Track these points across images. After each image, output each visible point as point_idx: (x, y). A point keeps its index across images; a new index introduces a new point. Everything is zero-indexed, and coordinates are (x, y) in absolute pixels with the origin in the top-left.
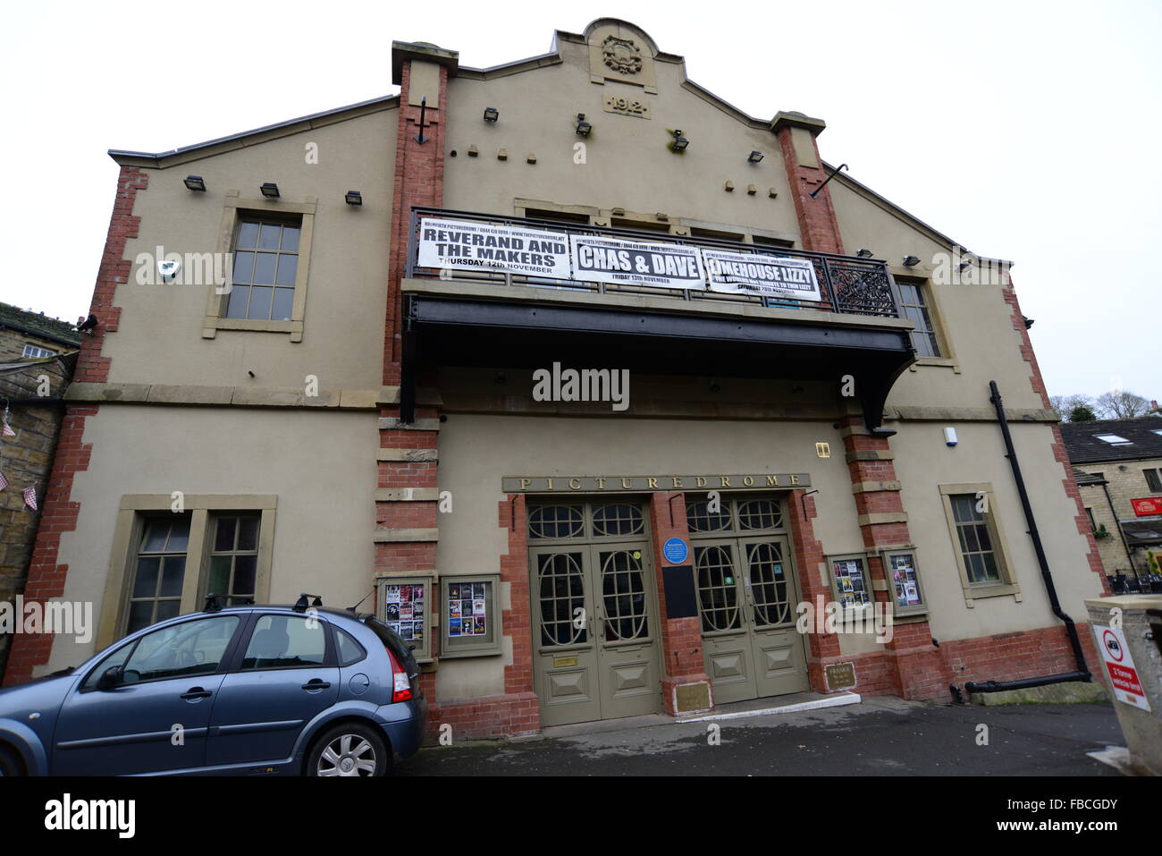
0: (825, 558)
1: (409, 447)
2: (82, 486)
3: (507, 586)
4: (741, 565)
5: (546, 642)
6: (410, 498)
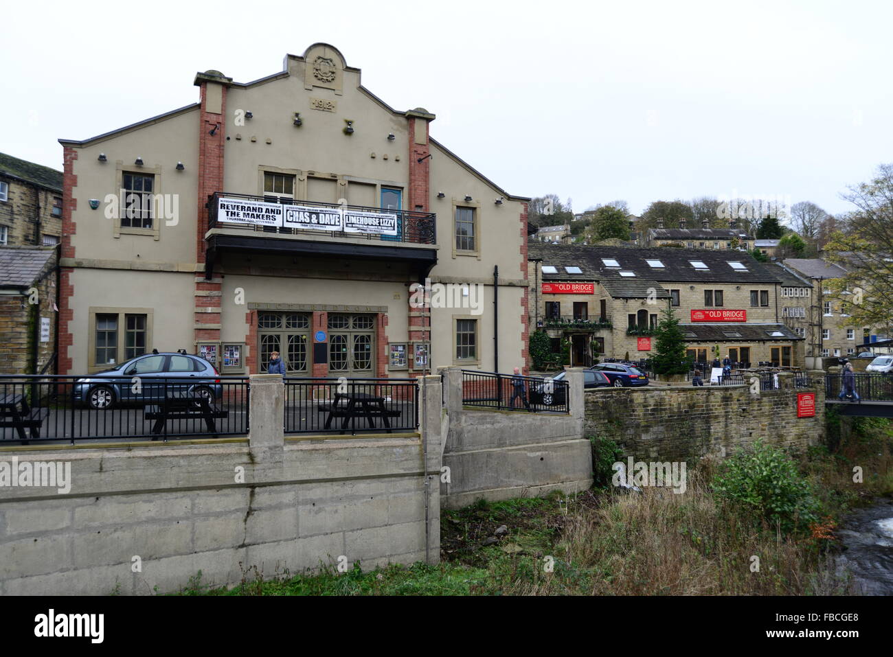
0: (388, 343)
1: (209, 290)
2: (72, 302)
3: (248, 347)
6: (210, 311)
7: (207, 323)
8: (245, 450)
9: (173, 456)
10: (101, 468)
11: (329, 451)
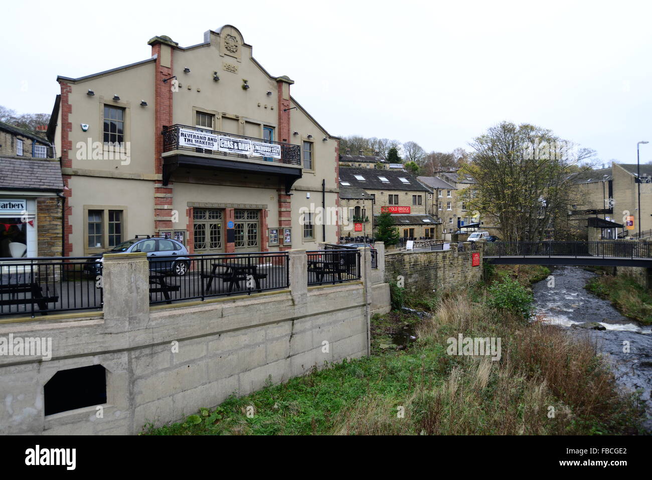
1: (165, 193)
2: (71, 201)
4: (246, 229)
5: (195, 248)
6: (166, 208)
7: (163, 216)
8: (290, 297)
9: (257, 304)
10: (222, 315)
11: (327, 295)
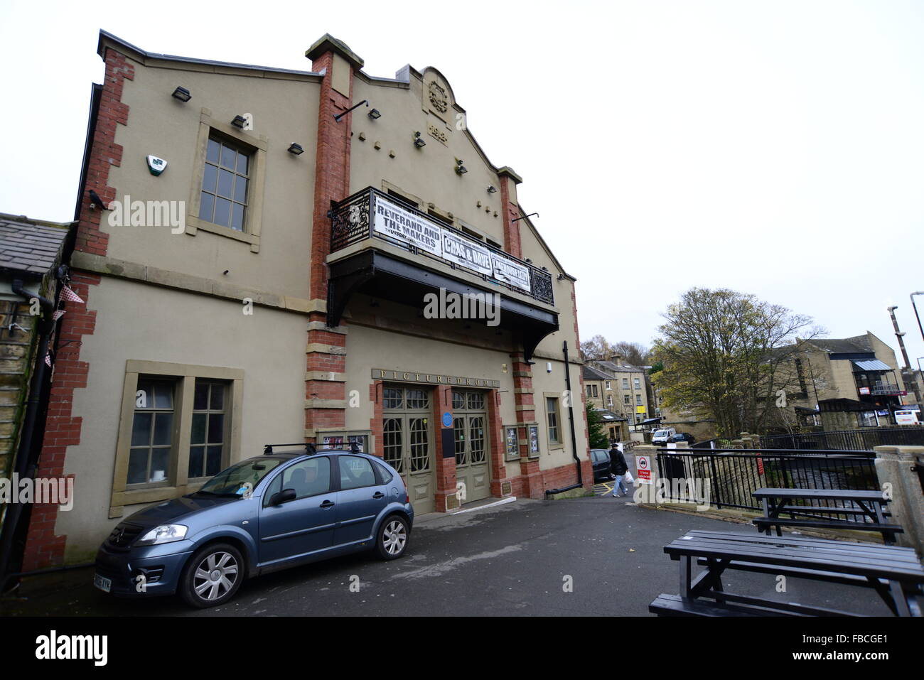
0: (503, 427)
1: (331, 343)
2: (88, 348)
3: (374, 438)
4: (467, 428)
6: (332, 379)
7: (327, 398)
